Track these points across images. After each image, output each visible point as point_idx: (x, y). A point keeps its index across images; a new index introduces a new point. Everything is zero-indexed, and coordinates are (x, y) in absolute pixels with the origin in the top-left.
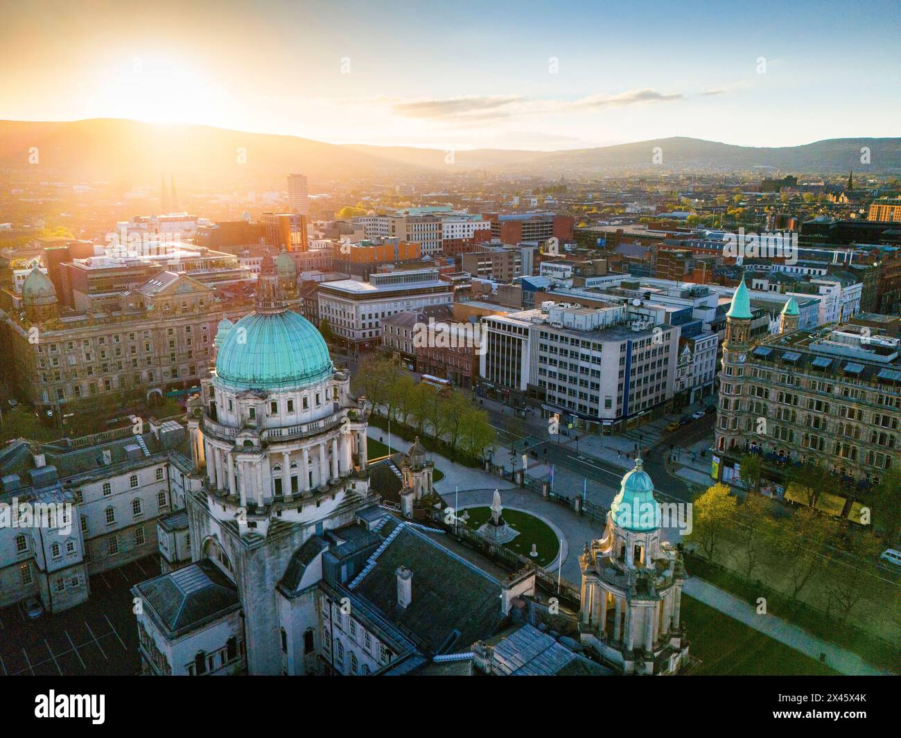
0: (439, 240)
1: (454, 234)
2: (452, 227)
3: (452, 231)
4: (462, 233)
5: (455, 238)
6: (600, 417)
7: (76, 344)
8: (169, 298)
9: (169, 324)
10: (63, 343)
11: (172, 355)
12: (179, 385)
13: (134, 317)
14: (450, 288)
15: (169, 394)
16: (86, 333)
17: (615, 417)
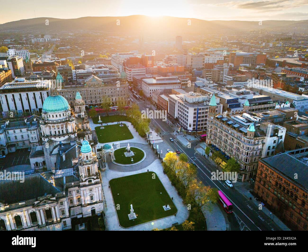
0: (203, 63)
1: (209, 61)
2: (209, 59)
3: (209, 60)
4: (212, 61)
5: (209, 63)
6: (188, 129)
7: (67, 93)
8: (90, 82)
9: (90, 89)
10: (64, 92)
11: (91, 97)
12: (93, 105)
13: (81, 87)
14: (180, 83)
15: (90, 107)
16: (69, 90)
17: (192, 130)
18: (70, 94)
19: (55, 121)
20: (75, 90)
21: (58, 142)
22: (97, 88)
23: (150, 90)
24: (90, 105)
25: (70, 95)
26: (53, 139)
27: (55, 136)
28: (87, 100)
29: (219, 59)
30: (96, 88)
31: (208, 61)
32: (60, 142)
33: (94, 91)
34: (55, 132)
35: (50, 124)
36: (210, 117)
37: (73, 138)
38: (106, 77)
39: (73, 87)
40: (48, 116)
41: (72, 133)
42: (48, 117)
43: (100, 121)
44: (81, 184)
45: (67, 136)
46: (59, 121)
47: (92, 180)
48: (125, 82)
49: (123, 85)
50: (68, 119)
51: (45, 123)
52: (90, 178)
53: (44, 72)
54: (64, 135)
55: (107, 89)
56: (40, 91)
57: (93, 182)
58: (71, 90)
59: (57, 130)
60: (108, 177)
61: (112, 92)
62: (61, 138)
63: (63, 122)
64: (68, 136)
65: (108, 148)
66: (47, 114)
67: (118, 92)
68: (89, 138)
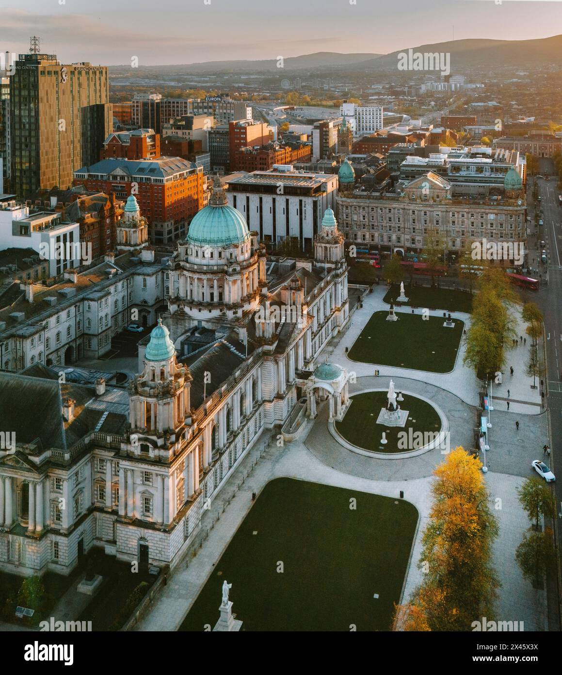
7: (358, 209)
8: (414, 190)
9: (412, 207)
10: (351, 206)
11: (414, 229)
12: (415, 250)
13: (393, 199)
15: (408, 255)
16: (363, 203)
18: (364, 214)
19: (196, 267)
20: (376, 205)
21: (193, 320)
22: (431, 206)
24: (409, 250)
25: (364, 216)
26: (187, 309)
27: (192, 304)
28: (403, 235)
30: (426, 206)
32: (200, 322)
33: (423, 213)
34: (203, 294)
37: (229, 319)
38: (475, 181)
39: (376, 198)
40: (189, 252)
41: (229, 307)
42: (187, 254)
43: (402, 298)
44: (123, 446)
45: (218, 311)
46: (205, 268)
47: (150, 446)
48: (513, 201)
49: (505, 208)
50: (226, 268)
51: (178, 267)
53: (370, 156)
54: (210, 306)
55: (458, 212)
56: (301, 198)
57: (153, 453)
58: (367, 205)
59: (207, 291)
61: (473, 223)
62: (202, 311)
63: (214, 273)
64: (221, 311)
65: (326, 375)
66: (186, 246)
67: (492, 224)
68: (263, 332)
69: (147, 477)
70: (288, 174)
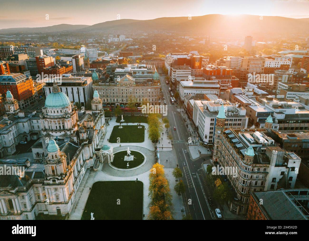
0: (262, 67)
1: (271, 66)
3: (270, 64)
4: (274, 65)
5: (271, 67)
6: (204, 141)
7: (101, 90)
8: (122, 81)
9: (122, 88)
10: (98, 89)
11: (122, 96)
12: (123, 104)
13: (114, 85)
14: (219, 88)
15: (121, 105)
16: (103, 87)
17: (208, 142)
19: (52, 117)
20: (108, 88)
21: (54, 136)
22: (128, 87)
23: (185, 93)
24: (121, 104)
25: (104, 93)
26: (50, 133)
27: (52, 131)
28: (119, 99)
29: (283, 64)
31: (268, 66)
32: (57, 137)
33: (125, 90)
34: (56, 127)
35: (47, 118)
36: (217, 131)
37: (69, 134)
38: (142, 77)
39: (108, 85)
41: (68, 130)
42: (47, 112)
43: (122, 120)
44: (45, 182)
45: (64, 132)
46: (56, 117)
47: (56, 180)
48: (156, 84)
49: (154, 86)
50: (64, 116)
51: (44, 118)
52: (54, 178)
53: (98, 69)
54: (60, 131)
55: (138, 89)
57: (57, 182)
58: (104, 88)
59: (58, 125)
60: (95, 178)
61: (143, 92)
62: (57, 133)
63: (60, 118)
64: (65, 132)
65: (106, 149)
66: (46, 109)
67: (149, 92)
68: (83, 137)
69: (56, 189)
70: (70, 78)
